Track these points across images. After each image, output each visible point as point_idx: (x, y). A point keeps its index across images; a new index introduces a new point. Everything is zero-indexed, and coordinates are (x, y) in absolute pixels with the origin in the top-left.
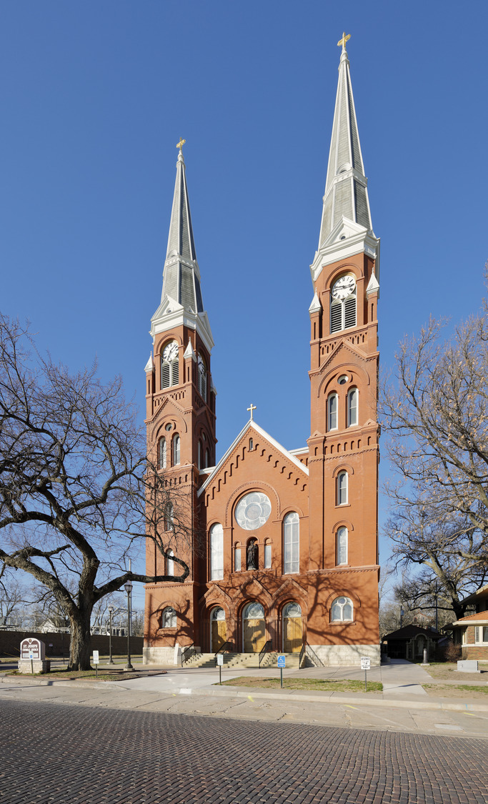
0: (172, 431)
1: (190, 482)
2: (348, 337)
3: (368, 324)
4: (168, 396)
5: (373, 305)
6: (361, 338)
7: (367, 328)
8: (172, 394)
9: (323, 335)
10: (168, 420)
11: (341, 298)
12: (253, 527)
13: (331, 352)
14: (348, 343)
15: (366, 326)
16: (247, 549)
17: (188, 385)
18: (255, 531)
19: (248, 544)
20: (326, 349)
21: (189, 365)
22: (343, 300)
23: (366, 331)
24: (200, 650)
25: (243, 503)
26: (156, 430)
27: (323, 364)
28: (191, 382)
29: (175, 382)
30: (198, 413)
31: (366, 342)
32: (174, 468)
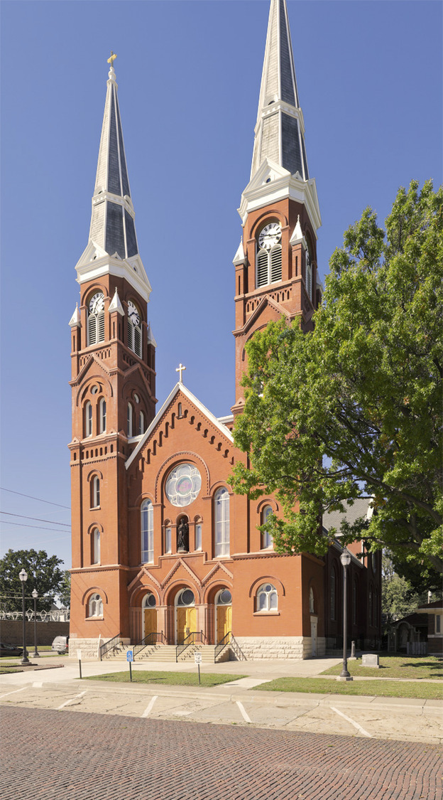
0: (98, 395)
1: (115, 453)
2: (273, 294)
3: (292, 280)
4: (93, 355)
5: (297, 257)
6: (286, 294)
7: (290, 285)
8: (98, 352)
9: (249, 290)
10: (93, 382)
11: (268, 248)
12: (185, 504)
13: (256, 307)
14: (272, 301)
15: (289, 282)
16: (177, 528)
17: (114, 343)
18: (186, 509)
19: (179, 523)
20: (251, 306)
21: (114, 320)
22: (269, 250)
23: (290, 287)
24: (129, 642)
25: (175, 478)
26: (81, 396)
27: (248, 321)
28: (116, 339)
29: (102, 339)
30: (126, 374)
31: (291, 299)
32: (99, 437)
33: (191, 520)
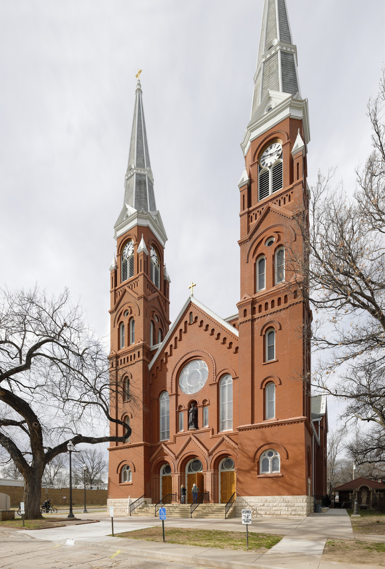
0: (129, 316)
1: (141, 358)
2: (275, 201)
3: (294, 184)
4: (126, 287)
5: (298, 164)
6: (287, 199)
7: (292, 188)
8: (129, 285)
9: (252, 205)
10: (126, 307)
11: (269, 165)
12: (194, 391)
13: (259, 217)
14: (274, 206)
15: (292, 186)
16: (188, 411)
17: (141, 275)
18: (196, 394)
19: (190, 407)
20: (254, 217)
21: (141, 258)
22: (270, 167)
23: (291, 191)
25: (187, 372)
26: (117, 317)
27: (252, 229)
28: (142, 272)
29: (131, 275)
30: (150, 298)
31: (292, 201)
32: (130, 347)
33: (200, 403)
